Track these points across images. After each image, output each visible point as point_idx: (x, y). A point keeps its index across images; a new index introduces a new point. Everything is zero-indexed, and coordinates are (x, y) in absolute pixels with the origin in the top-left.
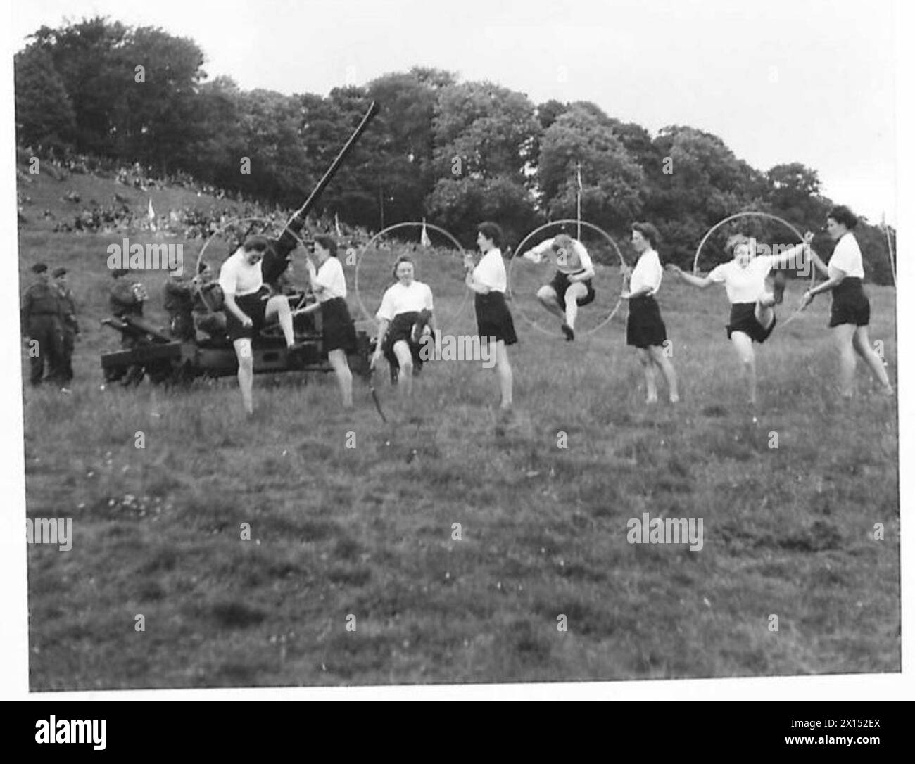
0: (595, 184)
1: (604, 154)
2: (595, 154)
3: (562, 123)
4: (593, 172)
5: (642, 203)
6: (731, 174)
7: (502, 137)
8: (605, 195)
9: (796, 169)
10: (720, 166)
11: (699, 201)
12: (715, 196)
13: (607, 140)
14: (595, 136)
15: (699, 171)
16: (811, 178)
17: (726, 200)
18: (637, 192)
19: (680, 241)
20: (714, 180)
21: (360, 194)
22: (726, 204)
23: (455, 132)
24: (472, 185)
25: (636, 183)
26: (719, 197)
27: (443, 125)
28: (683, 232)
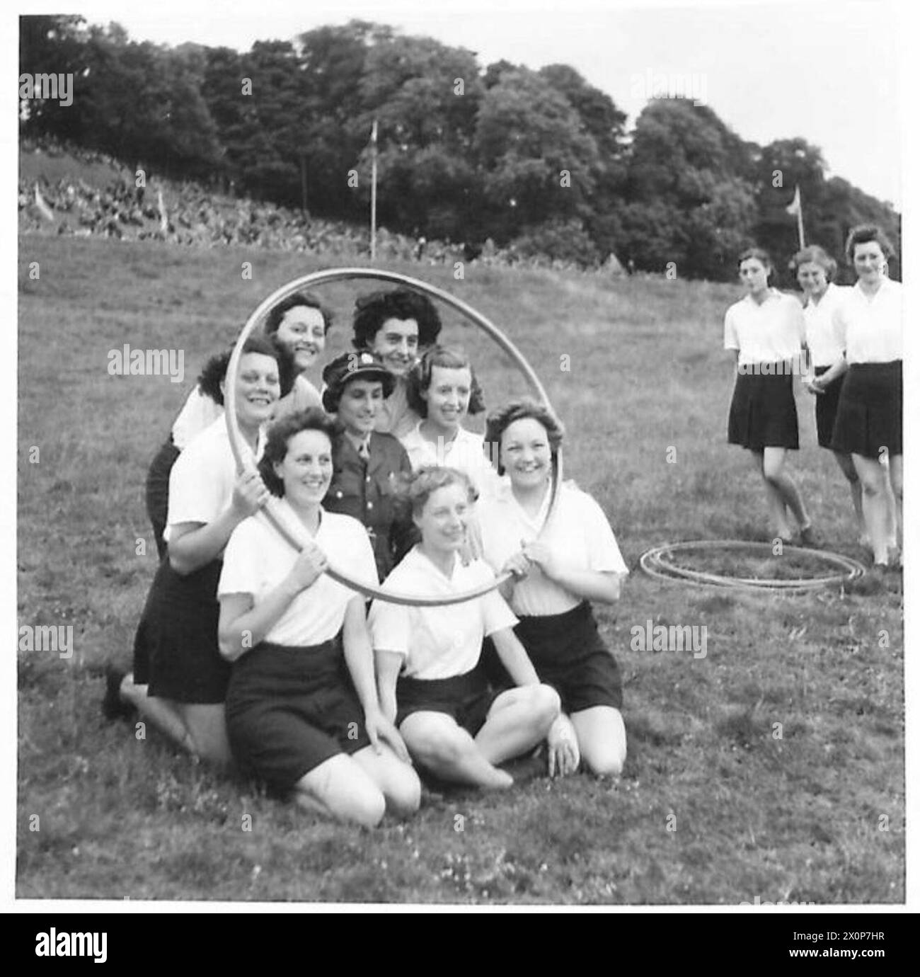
0: (539, 157)
1: (552, 122)
2: (542, 121)
3: (506, 86)
4: (538, 143)
5: (593, 181)
6: (709, 149)
7: (438, 103)
8: (548, 171)
9: (798, 144)
10: (697, 139)
11: (671, 179)
12: (688, 173)
13: (556, 105)
14: (545, 100)
15: (673, 144)
16: (814, 155)
17: (702, 179)
18: (587, 168)
19: (641, 227)
20: (691, 156)
21: (277, 165)
22: (699, 183)
23: (384, 96)
24: (401, 157)
25: (586, 158)
26: (692, 176)
27: (371, 85)
28: (645, 217)
